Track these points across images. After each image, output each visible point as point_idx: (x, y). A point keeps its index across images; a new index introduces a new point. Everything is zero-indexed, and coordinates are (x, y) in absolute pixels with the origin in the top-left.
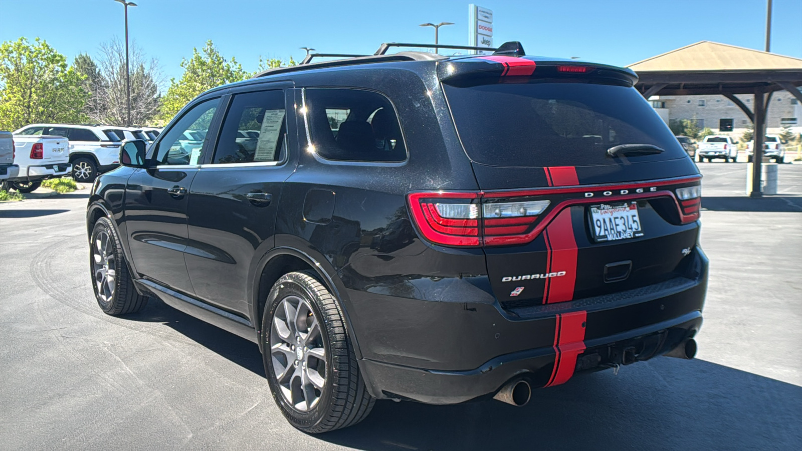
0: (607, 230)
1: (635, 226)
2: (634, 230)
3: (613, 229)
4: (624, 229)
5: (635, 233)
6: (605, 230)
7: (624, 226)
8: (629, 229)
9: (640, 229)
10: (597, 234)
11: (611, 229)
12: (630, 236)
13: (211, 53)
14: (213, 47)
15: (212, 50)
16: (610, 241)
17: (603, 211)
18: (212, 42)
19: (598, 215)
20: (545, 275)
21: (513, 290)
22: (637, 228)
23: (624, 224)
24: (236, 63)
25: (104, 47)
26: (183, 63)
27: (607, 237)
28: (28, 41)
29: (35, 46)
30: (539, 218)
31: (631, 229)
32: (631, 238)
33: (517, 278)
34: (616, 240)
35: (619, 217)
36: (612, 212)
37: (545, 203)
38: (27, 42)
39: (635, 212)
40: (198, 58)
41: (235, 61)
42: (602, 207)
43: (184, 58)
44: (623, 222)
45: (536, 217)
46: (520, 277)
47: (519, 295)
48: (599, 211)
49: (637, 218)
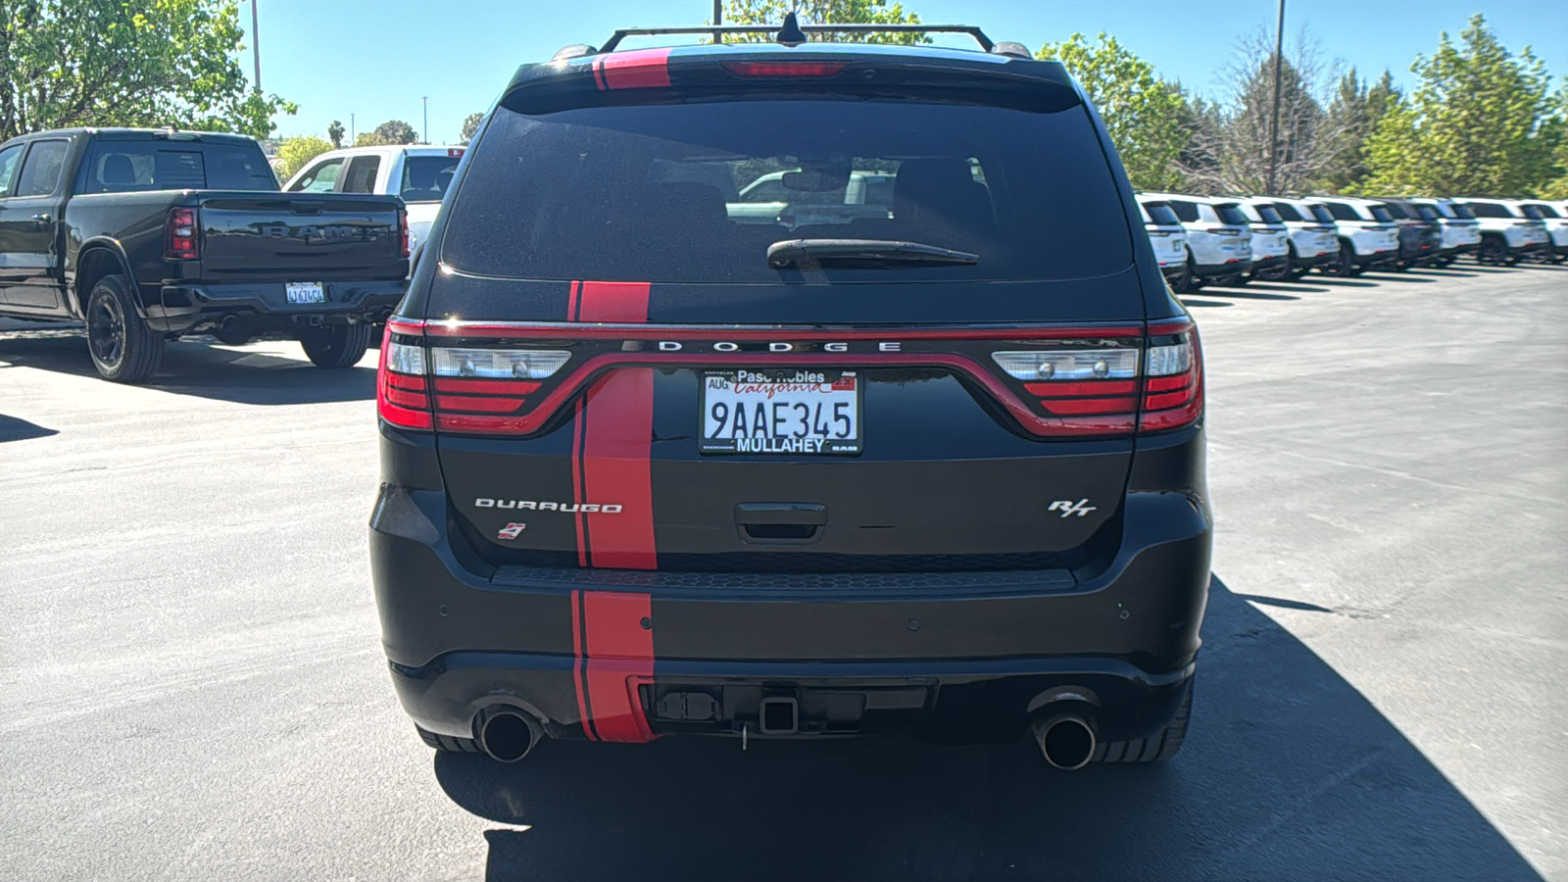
0: (744, 428)
1: (837, 428)
2: (832, 436)
3: (764, 428)
4: (801, 431)
5: (829, 444)
6: (736, 427)
7: (803, 425)
8: (816, 431)
9: (853, 435)
10: (708, 434)
11: (756, 428)
12: (815, 447)
13: (1479, 39)
14: (1484, 26)
15: (1481, 35)
16: (742, 453)
17: (741, 386)
18: (1484, 18)
19: (719, 393)
20: (570, 506)
21: (503, 528)
22: (843, 431)
23: (804, 420)
24: (1532, 58)
25: (1245, 43)
26: (1416, 65)
27: (735, 444)
28: (1085, 39)
29: (1096, 48)
30: (548, 384)
31: (825, 432)
32: (815, 454)
33: (506, 503)
34: (762, 453)
35: (792, 404)
36: (772, 389)
37: (562, 357)
38: (1084, 42)
39: (851, 396)
40: (1449, 53)
41: (1532, 54)
42: (740, 377)
43: (1419, 54)
44: (803, 415)
45: (540, 384)
46: (512, 504)
47: (517, 537)
48: (732, 386)
49: (851, 412)
